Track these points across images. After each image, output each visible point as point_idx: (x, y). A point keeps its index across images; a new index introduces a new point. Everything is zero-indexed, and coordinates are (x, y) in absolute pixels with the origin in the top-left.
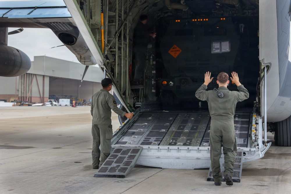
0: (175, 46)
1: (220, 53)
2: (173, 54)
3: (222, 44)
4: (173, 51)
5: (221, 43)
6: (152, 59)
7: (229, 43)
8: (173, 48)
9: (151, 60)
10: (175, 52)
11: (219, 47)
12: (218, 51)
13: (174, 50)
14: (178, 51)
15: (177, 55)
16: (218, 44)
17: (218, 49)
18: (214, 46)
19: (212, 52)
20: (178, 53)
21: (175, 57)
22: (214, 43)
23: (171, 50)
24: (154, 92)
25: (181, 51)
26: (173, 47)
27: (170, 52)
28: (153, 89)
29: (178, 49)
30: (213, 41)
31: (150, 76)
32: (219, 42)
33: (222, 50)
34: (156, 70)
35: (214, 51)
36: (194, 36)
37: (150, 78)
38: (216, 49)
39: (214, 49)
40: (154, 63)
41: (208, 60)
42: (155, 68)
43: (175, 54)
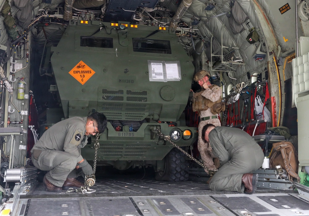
0: (82, 63)
1: (165, 82)
2: (77, 77)
3: (166, 67)
4: (78, 72)
5: (164, 65)
6: (21, 88)
7: (178, 65)
8: (79, 67)
9: (21, 91)
10: (82, 74)
11: (161, 71)
12: (160, 78)
13: (80, 69)
14: (87, 72)
15: (85, 80)
16: (159, 66)
17: (160, 74)
18: (154, 69)
19: (151, 80)
20: (88, 77)
21: (83, 83)
22: (154, 64)
23: (75, 69)
24: (23, 150)
25: (93, 72)
26: (78, 65)
27: (71, 73)
28: (22, 144)
29: (87, 68)
30: (151, 61)
31: (16, 119)
32: (162, 64)
33: (167, 77)
34: (29, 110)
35: (154, 77)
36: (116, 50)
37: (16, 124)
38: (156, 74)
39: (153, 75)
40: (27, 96)
41: (145, 93)
42: (27, 106)
43: (83, 78)
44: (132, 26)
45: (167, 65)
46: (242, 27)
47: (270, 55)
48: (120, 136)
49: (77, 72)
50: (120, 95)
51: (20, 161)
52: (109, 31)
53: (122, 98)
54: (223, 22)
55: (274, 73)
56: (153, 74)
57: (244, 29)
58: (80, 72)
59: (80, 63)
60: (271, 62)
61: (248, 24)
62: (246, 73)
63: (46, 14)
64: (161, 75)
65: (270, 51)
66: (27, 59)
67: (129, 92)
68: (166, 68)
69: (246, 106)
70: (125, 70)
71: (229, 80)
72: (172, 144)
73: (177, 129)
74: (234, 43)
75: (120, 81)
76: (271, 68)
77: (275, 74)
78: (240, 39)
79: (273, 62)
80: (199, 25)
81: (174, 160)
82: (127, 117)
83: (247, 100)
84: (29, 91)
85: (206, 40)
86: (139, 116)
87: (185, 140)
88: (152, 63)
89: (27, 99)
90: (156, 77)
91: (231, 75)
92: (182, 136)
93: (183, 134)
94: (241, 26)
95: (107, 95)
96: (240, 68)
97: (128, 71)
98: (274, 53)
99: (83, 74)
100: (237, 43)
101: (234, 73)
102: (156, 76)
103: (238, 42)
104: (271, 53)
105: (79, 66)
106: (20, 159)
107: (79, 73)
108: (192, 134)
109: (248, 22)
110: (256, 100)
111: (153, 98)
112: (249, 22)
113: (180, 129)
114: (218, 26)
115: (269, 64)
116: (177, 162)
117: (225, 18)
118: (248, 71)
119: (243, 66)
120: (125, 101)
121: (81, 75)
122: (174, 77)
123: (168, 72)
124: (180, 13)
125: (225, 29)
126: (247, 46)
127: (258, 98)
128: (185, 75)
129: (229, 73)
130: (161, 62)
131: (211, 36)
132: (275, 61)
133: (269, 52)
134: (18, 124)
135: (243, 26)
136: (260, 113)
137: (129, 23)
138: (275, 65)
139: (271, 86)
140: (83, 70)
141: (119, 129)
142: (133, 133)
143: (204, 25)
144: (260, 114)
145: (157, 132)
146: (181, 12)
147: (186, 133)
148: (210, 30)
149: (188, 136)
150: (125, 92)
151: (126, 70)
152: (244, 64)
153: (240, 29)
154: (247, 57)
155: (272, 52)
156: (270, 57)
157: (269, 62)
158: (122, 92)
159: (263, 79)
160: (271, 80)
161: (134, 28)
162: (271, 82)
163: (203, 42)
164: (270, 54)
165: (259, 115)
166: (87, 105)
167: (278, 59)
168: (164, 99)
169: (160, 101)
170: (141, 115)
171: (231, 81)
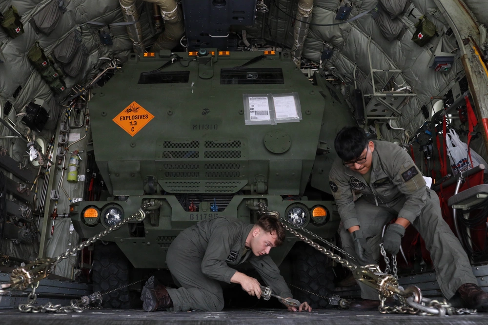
0: (135, 105)
1: (273, 124)
2: (125, 125)
3: (275, 101)
4: (127, 117)
5: (271, 99)
6: (74, 165)
7: (296, 98)
9: (73, 169)
10: (133, 121)
11: (266, 108)
12: (265, 119)
13: (131, 114)
14: (142, 117)
15: (137, 129)
16: (263, 101)
17: (263, 113)
18: (253, 106)
19: (247, 122)
20: (142, 123)
21: (133, 134)
22: (253, 99)
23: (123, 114)
25: (151, 117)
26: (128, 107)
27: (117, 120)
29: (142, 111)
30: (249, 95)
31: (65, 210)
32: (267, 98)
33: (277, 117)
34: (84, 196)
35: (254, 118)
36: (193, 84)
37: (64, 217)
38: (258, 113)
39: (252, 115)
40: (82, 177)
41: (237, 144)
42: (81, 192)
43: (134, 126)
44: (221, 53)
45: (277, 100)
46: (401, 25)
47: (465, 45)
48: (194, 220)
49: (125, 118)
50: (193, 149)
51: (66, 273)
52: (185, 63)
53: (196, 155)
54: (368, 34)
55: (479, 76)
56: (251, 113)
57: (405, 28)
58: (131, 118)
59: (132, 104)
60: (470, 55)
61: (411, 13)
62: (420, 109)
63: (113, 66)
64: (265, 114)
65: (464, 38)
66: (87, 126)
67: (209, 144)
68: (275, 104)
69: (429, 158)
70: (204, 111)
71: (392, 136)
72: (293, 235)
73: (300, 206)
74: (391, 65)
75: (195, 128)
76: (472, 67)
77: (481, 77)
78: (401, 51)
79: (474, 57)
80: (333, 58)
81: (305, 270)
82: (208, 189)
83: (428, 148)
84: (86, 170)
85: (347, 81)
86: (230, 187)
87: (316, 224)
88: (249, 98)
89: (82, 181)
90: (257, 118)
91: (395, 124)
92: (311, 218)
93: (311, 214)
94: (400, 23)
95: (171, 149)
96: (408, 106)
97: (209, 112)
98: (473, 40)
99: (135, 120)
100: (396, 61)
101: (399, 119)
102: (257, 116)
103: (398, 60)
104: (466, 42)
105: (130, 110)
106: (66, 271)
107: (128, 119)
108: (328, 213)
109: (410, 11)
110: (447, 138)
111: (252, 152)
112: (413, 9)
113: (304, 205)
114: (361, 44)
115: (467, 60)
116: (311, 273)
117: (370, 23)
118: (422, 104)
119: (413, 99)
120: (202, 158)
121: (131, 122)
122: (289, 117)
123: (277, 109)
124: (298, 35)
125: (373, 46)
126: (415, 58)
127: (451, 133)
128: (309, 111)
129: (390, 121)
130: (266, 96)
131: (354, 69)
132: (477, 53)
133: (463, 40)
134: (67, 217)
135: (403, 23)
136: (460, 162)
137: (216, 49)
138: (479, 61)
139: (478, 98)
140: (135, 114)
141: (193, 209)
142: (217, 214)
143: (340, 54)
144: (461, 164)
145: (257, 208)
146: (299, 32)
147: (317, 213)
148: (350, 58)
149: (322, 218)
150: (202, 144)
151: (206, 110)
152: (413, 95)
153: (398, 28)
154: (417, 79)
155: (468, 40)
156: (465, 48)
157: (466, 56)
158: (196, 144)
159: (457, 97)
160: (476, 87)
161: (224, 55)
162: (476, 90)
163: (344, 86)
164: (464, 42)
165: (458, 164)
166: (138, 169)
167: (483, 48)
168: (272, 151)
169: (264, 156)
170: (234, 184)
171: (396, 136)
